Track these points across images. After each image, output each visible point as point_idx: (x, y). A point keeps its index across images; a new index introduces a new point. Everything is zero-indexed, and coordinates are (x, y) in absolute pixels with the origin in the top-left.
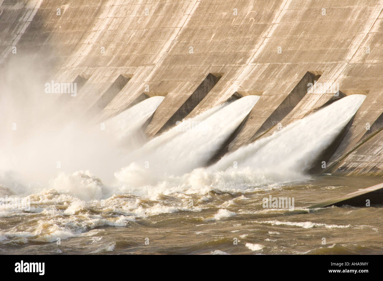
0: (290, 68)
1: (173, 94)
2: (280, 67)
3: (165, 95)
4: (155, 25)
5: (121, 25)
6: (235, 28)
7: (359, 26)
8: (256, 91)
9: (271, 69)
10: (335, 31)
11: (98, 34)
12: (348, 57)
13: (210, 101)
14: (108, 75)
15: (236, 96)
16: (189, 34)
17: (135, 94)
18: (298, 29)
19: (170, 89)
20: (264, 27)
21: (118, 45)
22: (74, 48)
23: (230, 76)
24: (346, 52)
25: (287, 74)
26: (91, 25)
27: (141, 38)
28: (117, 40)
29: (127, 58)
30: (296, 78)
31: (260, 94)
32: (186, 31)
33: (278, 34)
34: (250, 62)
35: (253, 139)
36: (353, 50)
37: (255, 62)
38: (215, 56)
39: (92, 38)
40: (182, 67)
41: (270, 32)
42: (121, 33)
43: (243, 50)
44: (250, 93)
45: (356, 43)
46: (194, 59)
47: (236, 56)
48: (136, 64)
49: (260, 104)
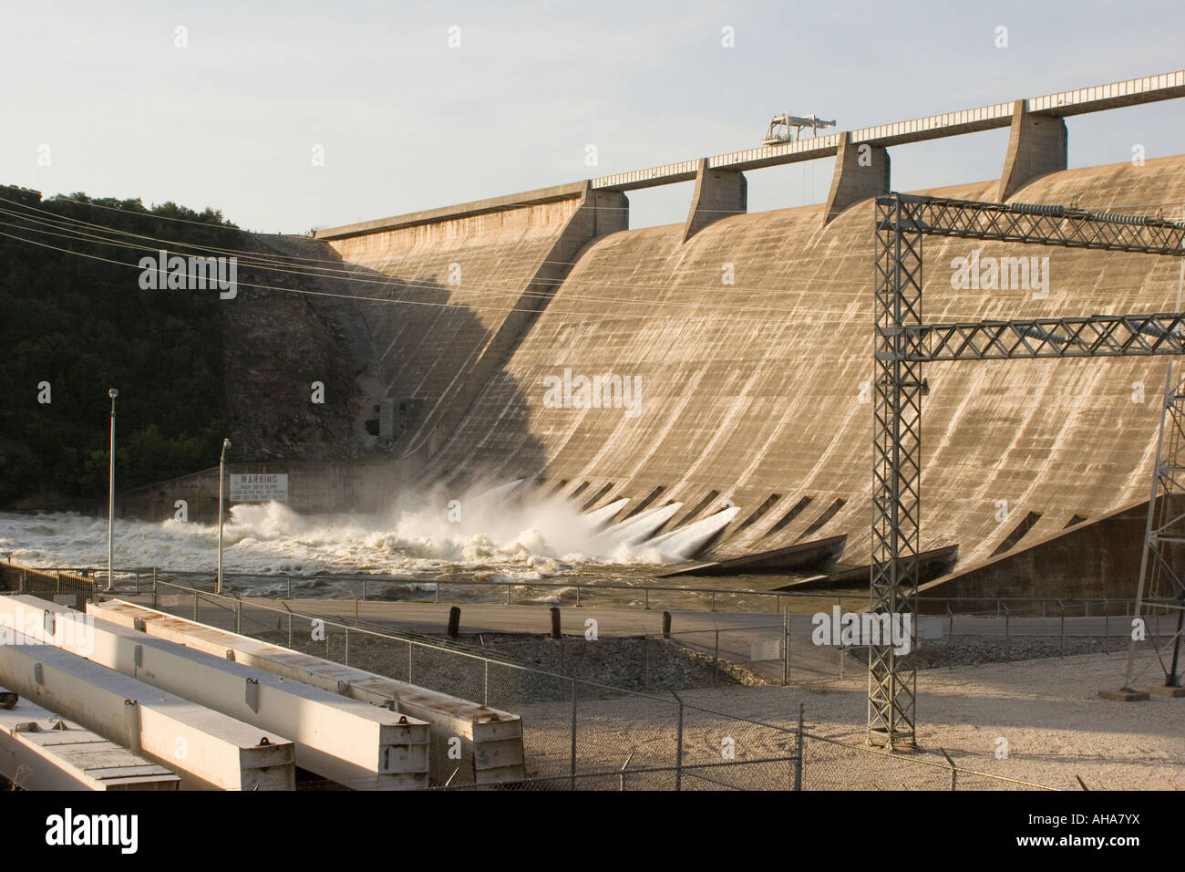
0: (705, 486)
1: (635, 498)
2: (699, 485)
3: (631, 498)
4: (634, 453)
5: (616, 449)
6: (680, 458)
7: (748, 463)
8: (682, 500)
9: (694, 486)
10: (735, 464)
11: (603, 455)
12: (738, 483)
13: (655, 504)
14: (602, 482)
15: (671, 502)
16: (653, 459)
17: (614, 496)
18: (715, 462)
19: (634, 495)
20: (695, 459)
21: (612, 463)
22: (586, 463)
23: (670, 489)
24: (738, 479)
25: (702, 491)
26: (600, 448)
27: (626, 460)
28: (612, 459)
29: (616, 472)
30: (706, 493)
31: (684, 502)
32: (653, 456)
33: (703, 464)
34: (684, 480)
35: (671, 530)
36: (741, 478)
37: (687, 480)
38: (665, 475)
39: (598, 458)
40: (644, 480)
41: (698, 462)
42: (615, 456)
43: (681, 473)
44: (679, 501)
45: (744, 474)
46: (652, 476)
47: (676, 476)
48: (620, 476)
49: (682, 509)
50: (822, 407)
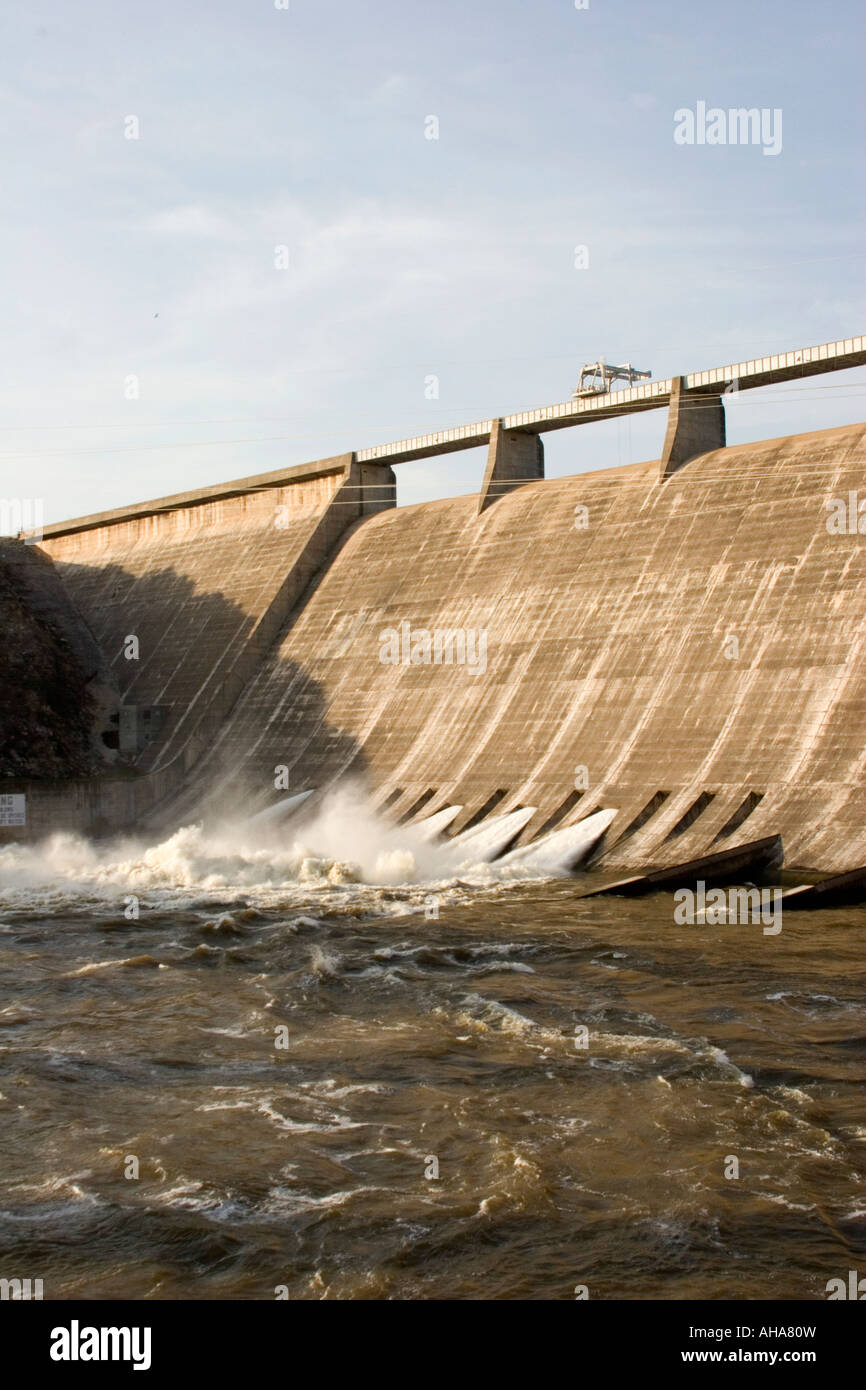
0: (561, 787)
1: (469, 805)
2: (553, 786)
3: (464, 805)
4: (457, 750)
5: (431, 750)
6: (519, 755)
7: (614, 757)
8: (535, 804)
9: (546, 787)
10: (596, 760)
11: (413, 756)
12: (606, 780)
13: (499, 810)
14: (420, 788)
15: (519, 807)
16: (483, 758)
17: (440, 804)
18: (568, 757)
19: (467, 800)
20: (541, 755)
21: (428, 766)
22: (393, 767)
23: (514, 792)
24: (604, 776)
25: (559, 791)
26: (408, 749)
27: (446, 760)
28: (427, 762)
29: (435, 775)
30: (565, 795)
31: (537, 806)
32: (481, 756)
33: (552, 760)
34: (530, 781)
35: (531, 841)
36: (609, 775)
37: (534, 781)
38: (503, 775)
39: (408, 760)
40: (477, 783)
41: (545, 759)
42: (431, 756)
43: (525, 772)
44: (529, 805)
45: (612, 769)
46: (487, 778)
47: (519, 776)
48: (441, 780)
49: (537, 814)
50: (703, 685)
